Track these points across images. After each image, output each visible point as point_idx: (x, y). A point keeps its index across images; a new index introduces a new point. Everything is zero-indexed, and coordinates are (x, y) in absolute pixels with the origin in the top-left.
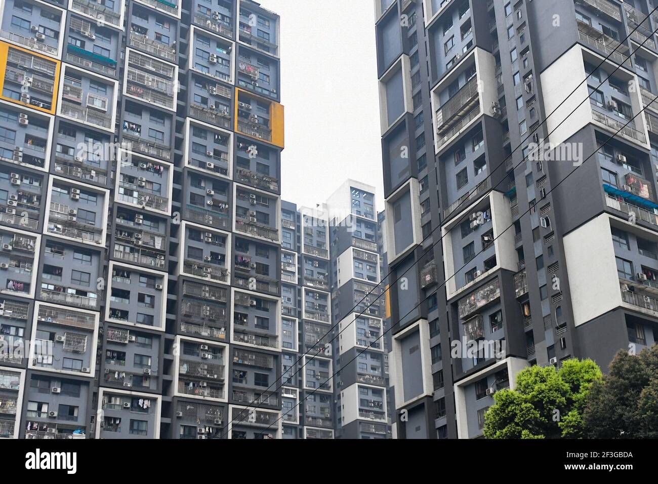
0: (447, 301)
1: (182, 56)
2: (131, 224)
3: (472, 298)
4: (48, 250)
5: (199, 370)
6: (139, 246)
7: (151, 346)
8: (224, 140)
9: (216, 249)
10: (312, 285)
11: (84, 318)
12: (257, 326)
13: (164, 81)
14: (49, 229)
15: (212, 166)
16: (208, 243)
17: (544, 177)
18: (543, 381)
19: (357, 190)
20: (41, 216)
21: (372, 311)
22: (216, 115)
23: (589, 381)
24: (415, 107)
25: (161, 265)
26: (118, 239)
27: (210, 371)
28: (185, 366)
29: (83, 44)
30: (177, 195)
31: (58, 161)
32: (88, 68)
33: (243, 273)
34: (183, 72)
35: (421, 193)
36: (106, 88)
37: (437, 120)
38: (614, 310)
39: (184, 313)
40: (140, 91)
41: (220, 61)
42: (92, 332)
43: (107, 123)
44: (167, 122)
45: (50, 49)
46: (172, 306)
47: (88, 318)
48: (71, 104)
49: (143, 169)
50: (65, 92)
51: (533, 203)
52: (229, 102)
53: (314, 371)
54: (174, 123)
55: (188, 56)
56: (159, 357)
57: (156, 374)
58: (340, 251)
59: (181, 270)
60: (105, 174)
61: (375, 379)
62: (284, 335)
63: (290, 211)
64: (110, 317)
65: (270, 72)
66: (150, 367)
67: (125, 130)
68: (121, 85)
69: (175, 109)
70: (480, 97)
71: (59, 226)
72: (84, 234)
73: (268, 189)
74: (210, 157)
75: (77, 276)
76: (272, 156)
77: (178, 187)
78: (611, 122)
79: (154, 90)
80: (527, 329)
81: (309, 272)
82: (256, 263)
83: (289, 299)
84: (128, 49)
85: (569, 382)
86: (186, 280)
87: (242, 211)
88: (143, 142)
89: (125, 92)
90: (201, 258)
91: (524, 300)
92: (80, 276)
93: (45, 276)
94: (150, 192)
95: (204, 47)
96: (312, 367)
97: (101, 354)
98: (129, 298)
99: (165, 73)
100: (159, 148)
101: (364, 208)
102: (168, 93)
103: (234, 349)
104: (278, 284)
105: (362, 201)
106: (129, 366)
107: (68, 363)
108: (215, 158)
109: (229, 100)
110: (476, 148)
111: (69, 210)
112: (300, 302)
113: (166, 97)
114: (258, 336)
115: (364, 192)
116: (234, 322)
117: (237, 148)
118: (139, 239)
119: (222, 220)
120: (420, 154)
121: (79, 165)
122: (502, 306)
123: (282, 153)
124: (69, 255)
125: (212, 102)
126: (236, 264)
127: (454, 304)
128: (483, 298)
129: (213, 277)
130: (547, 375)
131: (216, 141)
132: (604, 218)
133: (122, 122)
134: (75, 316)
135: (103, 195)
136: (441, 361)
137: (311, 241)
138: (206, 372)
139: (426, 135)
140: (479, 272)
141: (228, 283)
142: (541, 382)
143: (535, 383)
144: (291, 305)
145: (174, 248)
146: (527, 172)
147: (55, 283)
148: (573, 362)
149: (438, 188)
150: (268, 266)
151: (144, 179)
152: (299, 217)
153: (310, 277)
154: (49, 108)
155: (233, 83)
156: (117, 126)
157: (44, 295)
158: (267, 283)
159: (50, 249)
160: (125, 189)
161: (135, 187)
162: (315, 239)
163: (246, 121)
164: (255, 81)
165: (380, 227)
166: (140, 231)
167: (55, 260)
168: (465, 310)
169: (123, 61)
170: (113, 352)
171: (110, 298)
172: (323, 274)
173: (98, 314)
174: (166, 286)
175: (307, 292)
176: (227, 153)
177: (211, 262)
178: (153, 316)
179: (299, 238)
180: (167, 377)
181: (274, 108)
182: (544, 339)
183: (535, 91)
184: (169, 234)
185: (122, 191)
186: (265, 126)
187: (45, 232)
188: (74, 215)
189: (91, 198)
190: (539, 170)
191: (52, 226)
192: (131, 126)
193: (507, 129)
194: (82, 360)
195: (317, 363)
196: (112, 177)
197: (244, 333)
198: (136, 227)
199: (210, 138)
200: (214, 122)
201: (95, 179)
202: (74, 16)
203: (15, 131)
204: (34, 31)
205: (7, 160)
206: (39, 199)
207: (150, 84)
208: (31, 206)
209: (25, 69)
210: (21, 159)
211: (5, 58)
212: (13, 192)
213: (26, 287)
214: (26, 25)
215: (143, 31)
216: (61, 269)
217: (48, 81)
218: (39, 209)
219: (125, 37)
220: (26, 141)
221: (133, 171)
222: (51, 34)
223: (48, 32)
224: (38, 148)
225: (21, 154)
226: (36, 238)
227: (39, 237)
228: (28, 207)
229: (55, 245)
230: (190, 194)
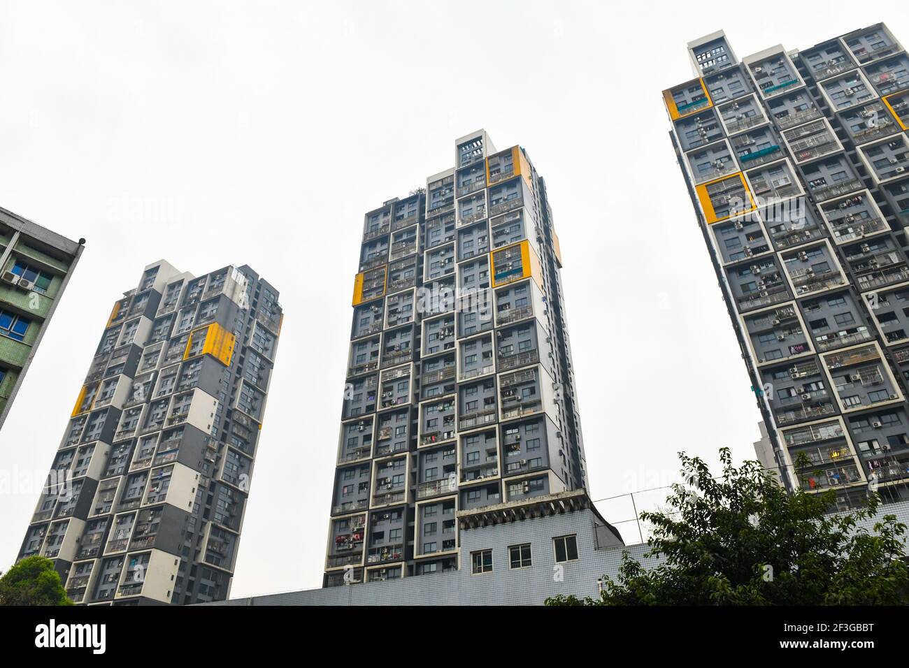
1: (823, 108)
2: (861, 256)
4: (806, 310)
6: (879, 269)
8: (898, 143)
11: (866, 351)
13: (822, 134)
14: (799, 293)
15: (902, 169)
20: (787, 287)
22: (879, 130)
26: (858, 274)
29: (749, 151)
30: (886, 210)
31: (777, 240)
32: (762, 164)
34: (831, 118)
36: (781, 168)
40: (808, 154)
41: (856, 90)
42: (879, 360)
43: (796, 191)
44: (843, 162)
45: (730, 169)
47: (869, 349)
48: (764, 195)
49: (845, 208)
50: (755, 190)
52: (884, 113)
54: (848, 159)
55: (828, 105)
60: (817, 228)
64: (889, 342)
67: (814, 189)
68: (792, 160)
69: (842, 148)
71: (804, 287)
72: (827, 284)
74: (895, 164)
75: (840, 319)
77: (883, 203)
79: (817, 147)
84: (782, 133)
88: (832, 188)
89: (797, 163)
92: (842, 318)
93: (815, 332)
94: (861, 221)
95: (837, 89)
98: (896, 318)
99: (819, 129)
100: (847, 184)
102: (829, 140)
107: (874, 397)
108: (900, 162)
109: (883, 111)
111: (805, 270)
113: (829, 144)
118: (876, 264)
121: (793, 233)
124: (824, 305)
131: (893, 148)
133: (807, 183)
134: (857, 352)
135: (824, 244)
147: (825, 333)
151: (851, 215)
155: (877, 97)
156: (806, 189)
157: (823, 346)
159: (807, 308)
160: (840, 231)
161: (847, 226)
166: (872, 257)
167: (816, 315)
169: (783, 143)
171: (879, 326)
173: (876, 343)
176: (908, 151)
184: (898, 245)
185: (838, 234)
187: (797, 297)
188: (811, 272)
189: (816, 252)
191: (800, 290)
192: (816, 182)
194: (885, 389)
196: (823, 228)
198: (867, 255)
199: (886, 149)
200: (881, 135)
201: (811, 237)
202: (733, 138)
203: (738, 237)
204: (715, 166)
205: (743, 259)
206: (779, 275)
207: (812, 144)
208: (776, 283)
209: (722, 193)
210: (751, 254)
211: (706, 194)
212: (758, 280)
213: (806, 347)
214: (708, 165)
215: (785, 113)
216: (824, 320)
217: (741, 190)
218: (782, 283)
219: (775, 127)
220: (748, 239)
221: (838, 214)
222: (726, 159)
223: (724, 160)
224: (760, 239)
225: (749, 250)
226: (792, 305)
227: (794, 302)
228: (775, 285)
229: (810, 303)
230: (897, 203)
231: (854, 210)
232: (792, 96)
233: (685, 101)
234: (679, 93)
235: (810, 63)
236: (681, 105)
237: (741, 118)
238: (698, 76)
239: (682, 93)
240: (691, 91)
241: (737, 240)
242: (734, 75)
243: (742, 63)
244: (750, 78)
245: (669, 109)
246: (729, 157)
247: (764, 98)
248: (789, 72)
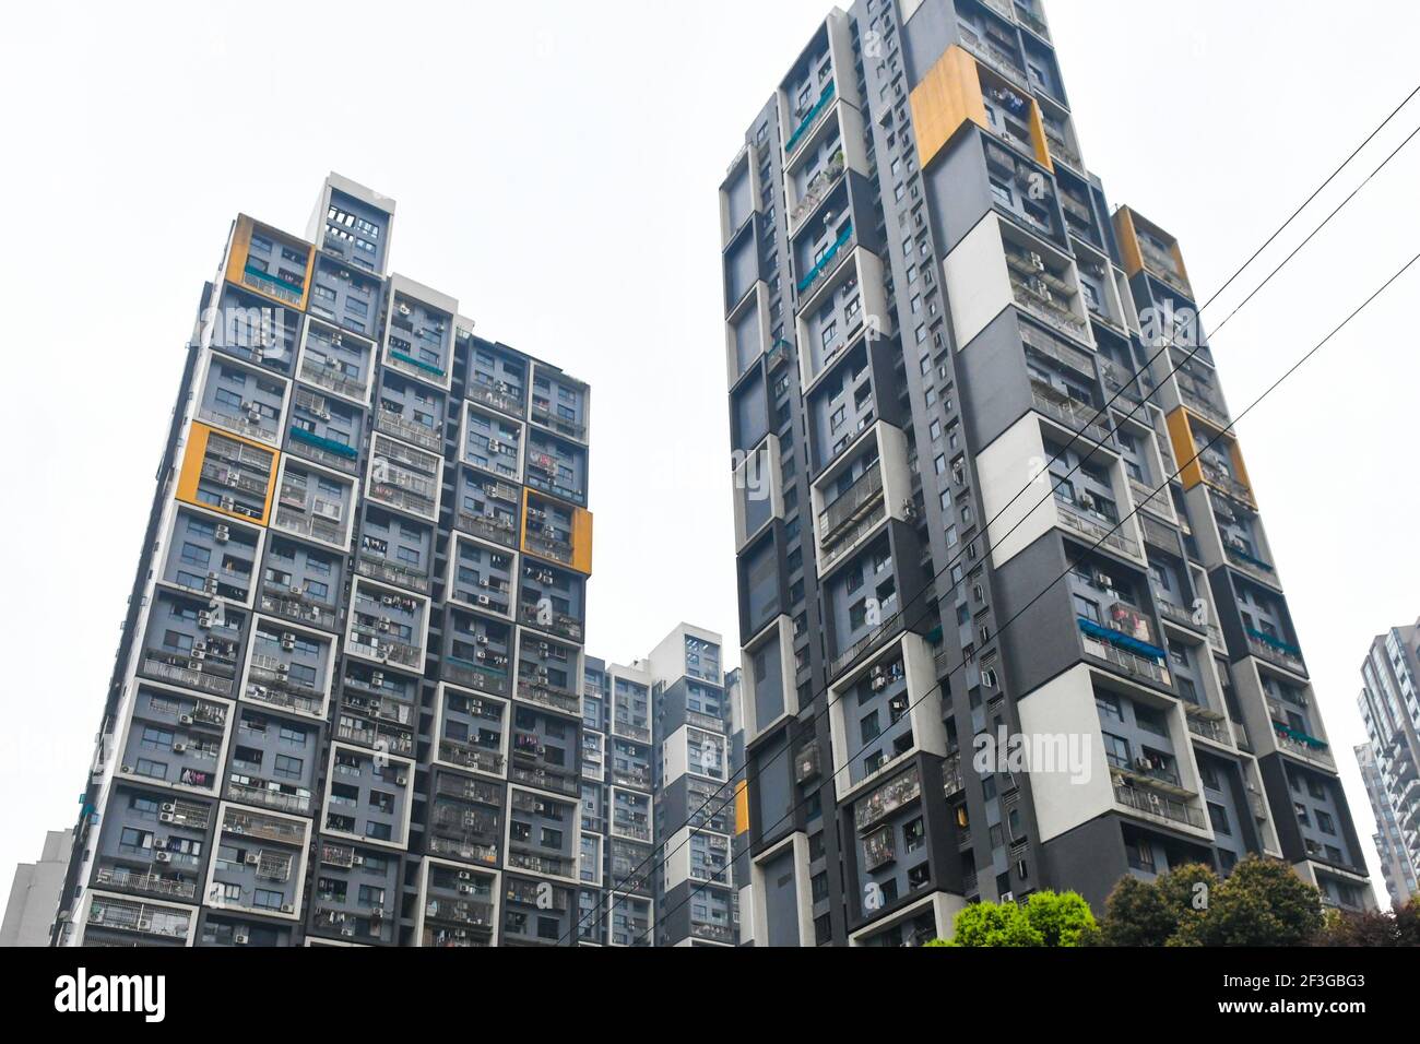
0: (837, 804)
1: (450, 443)
2: (366, 687)
3: (877, 798)
4: (244, 724)
5: (456, 911)
6: (375, 719)
7: (384, 872)
8: (504, 562)
9: (489, 725)
10: (624, 783)
11: (289, 828)
12: (544, 843)
13: (424, 478)
14: (248, 693)
15: (487, 602)
16: (475, 715)
17: (986, 609)
18: (999, 926)
19: (694, 639)
20: (237, 674)
21: (716, 825)
22: (495, 527)
23: (1074, 927)
24: (787, 510)
25: (407, 748)
26: (346, 709)
27: (471, 913)
28: (435, 904)
29: (312, 426)
30: (435, 644)
31: (267, 593)
32: (317, 460)
33: (526, 761)
34: (450, 465)
35: (796, 637)
36: (340, 489)
37: (821, 527)
38: (1102, 816)
39: (437, 821)
40: (389, 493)
41: (503, 450)
42: (299, 849)
43: (339, 539)
44: (425, 538)
45: (266, 433)
46: (419, 812)
47: (295, 827)
48: (290, 511)
49: (386, 605)
50: (283, 494)
51: (969, 649)
52: (513, 508)
53: (625, 918)
54: (435, 537)
55: (458, 443)
56: (396, 891)
57: (390, 917)
58: (668, 732)
59: (435, 758)
60: (333, 612)
61: (718, 931)
62: (582, 860)
63: (596, 670)
64: (327, 827)
65: (574, 464)
66: (382, 906)
67: (365, 549)
68: (362, 485)
69: (436, 519)
70: (886, 493)
71: (262, 688)
72: (297, 701)
73: (565, 635)
74: (483, 587)
75: (283, 763)
76: (573, 587)
77: (437, 631)
78: (1086, 526)
79: (408, 492)
80: (964, 847)
81: (621, 763)
82: (546, 746)
83: (590, 805)
84: (374, 434)
85: (1042, 930)
86: (441, 771)
87: (528, 668)
88: (389, 565)
89: (366, 496)
90: (464, 738)
91: (958, 801)
92: (287, 764)
93: (237, 763)
94: (396, 638)
95: (482, 430)
96: (621, 911)
97: (311, 885)
98: (356, 799)
99: (424, 467)
100: (412, 574)
101: (704, 667)
102: (428, 494)
103: (509, 878)
104: (576, 778)
105: (703, 656)
106: (352, 904)
107: (262, 898)
108: (491, 590)
109: (514, 506)
110: (880, 568)
111: (277, 664)
112: (606, 809)
113: (424, 501)
114: (544, 858)
115: (704, 642)
116: (511, 837)
117: (523, 574)
118: (377, 709)
119: (498, 681)
120: (795, 578)
121: (296, 599)
122: (924, 811)
123: (589, 583)
124: (274, 731)
125: (489, 509)
126: (516, 747)
127: (849, 807)
128: (893, 798)
129: (481, 767)
130: (1005, 918)
131: (494, 565)
132: (1081, 674)
133: (361, 538)
134: (276, 825)
135: (328, 642)
136: (827, 899)
137: (625, 715)
138: (465, 915)
139: (805, 551)
140: (886, 758)
141: (504, 776)
142: (996, 928)
143: (987, 929)
144: (593, 815)
145: (426, 722)
146: (958, 603)
147: (249, 774)
148: (1047, 896)
149: (822, 628)
150: (563, 750)
151: (388, 620)
152: (608, 679)
153: (623, 771)
154: (260, 517)
155: (521, 481)
156: (354, 543)
157: (234, 792)
158: (561, 777)
159: (246, 722)
160: (361, 635)
161: (373, 632)
162: (632, 713)
163: (537, 536)
164: (553, 478)
165: (728, 694)
166: (378, 697)
167: (253, 739)
168: (864, 818)
169: (367, 451)
170: (328, 881)
171: (329, 798)
172: (643, 767)
173: (310, 822)
174: (410, 780)
175: (618, 794)
176: (508, 583)
177: (480, 743)
178: (390, 827)
179: (608, 711)
180: (407, 922)
181: (577, 516)
182: (991, 863)
183: (968, 481)
184: (419, 701)
185: (355, 636)
186: (565, 543)
187: (242, 697)
188: (285, 673)
189: (310, 647)
190: (978, 599)
192: (373, 542)
193: (927, 540)
194: (283, 894)
195: (630, 906)
196: (342, 617)
197: (525, 853)
198: (373, 691)
199: (485, 560)
200: (492, 536)
201: (318, 620)
202: (302, 388)
203: (209, 550)
204: (245, 410)
205: (195, 591)
206: (236, 648)
207: (403, 482)
208: (223, 658)
209: (229, 462)
210: (214, 590)
211: (203, 446)
212: (200, 638)
213: (209, 780)
214: (235, 401)
215: (398, 408)
216: (261, 753)
217: (261, 479)
218: (234, 664)
219: (371, 417)
220: (224, 565)
221: (373, 609)
222: (270, 413)
223: (266, 411)
224: (241, 575)
225: (215, 583)
226: (228, 706)
227: (232, 704)
228: (220, 661)
229: (254, 717)
230: (452, 642)
231: (397, 616)
232: (423, 391)
233: (267, 264)
234: (265, 242)
235: (475, 363)
236: (255, 264)
237: (333, 366)
238: (312, 240)
239: (270, 244)
240: (287, 255)
241: (206, 554)
242: (365, 289)
243: (389, 279)
244: (385, 313)
245: (231, 251)
246: (277, 413)
247: (384, 362)
248: (441, 353)
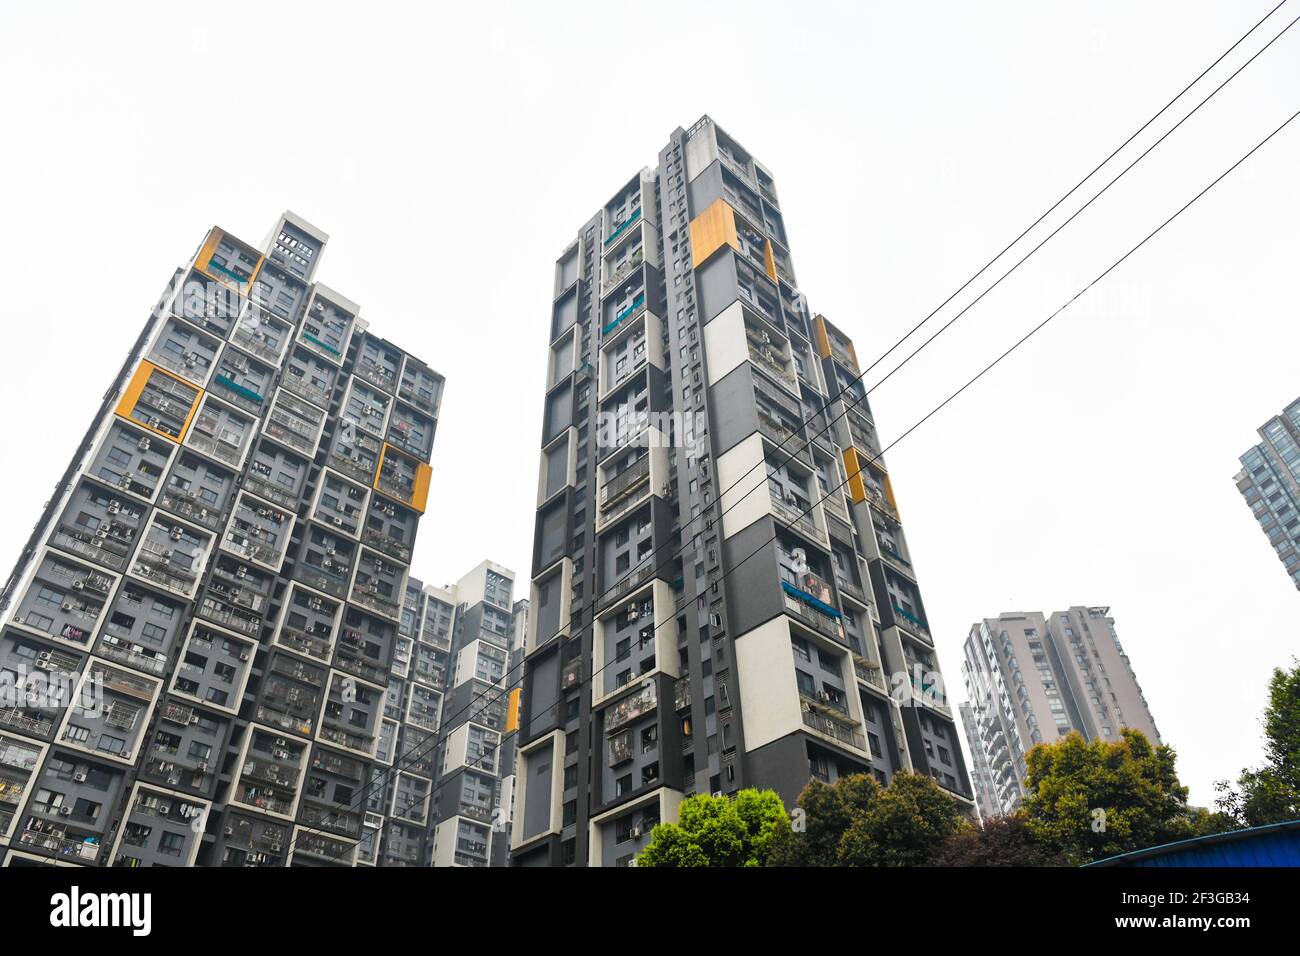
0: (592, 709)
1: (335, 403)
2: (231, 577)
3: (623, 707)
4: (125, 595)
5: (268, 772)
6: (234, 604)
7: (215, 732)
8: (359, 495)
9: (323, 620)
10: (423, 681)
11: (143, 685)
12: (351, 722)
13: (310, 425)
14: (135, 570)
15: (340, 523)
16: (315, 610)
17: (717, 568)
18: (715, 815)
19: (494, 573)
20: (129, 554)
21: (491, 722)
22: (357, 468)
23: (772, 820)
24: (578, 482)
25: (254, 631)
26: (211, 593)
27: (280, 776)
28: (252, 765)
29: (233, 376)
30: (293, 550)
31: (169, 494)
32: (231, 401)
33: (348, 652)
34: (331, 418)
35: (574, 576)
36: (244, 424)
37: (601, 496)
38: (793, 734)
39: (266, 694)
40: (280, 432)
41: (374, 413)
42: (147, 704)
43: (235, 461)
44: (301, 469)
45: (197, 376)
46: (254, 684)
47: (148, 685)
48: (202, 435)
49: (261, 516)
50: (199, 422)
51: (702, 596)
52: (374, 456)
53: (407, 794)
54: (309, 471)
55: (341, 404)
56: (221, 749)
57: (212, 772)
58: (463, 644)
59: (275, 641)
60: (218, 515)
61: (481, 812)
62: (380, 742)
63: (415, 589)
64: (175, 689)
65: (425, 431)
66: (207, 761)
67: (253, 471)
68: (262, 423)
69: (313, 455)
70: (651, 476)
71: (147, 568)
72: (173, 581)
73: (397, 556)
74: (339, 512)
75: (150, 631)
76: (409, 521)
77: (296, 541)
78: (790, 516)
79: (294, 433)
80: (687, 752)
81: (423, 665)
82: (367, 642)
83: (393, 696)
84: (279, 388)
85: (747, 821)
86: (279, 653)
87: (363, 578)
88: (269, 485)
89: (263, 431)
90: (302, 628)
91: (685, 715)
92: (153, 631)
93: (111, 626)
94: (262, 542)
95: (361, 397)
96: (405, 789)
97: (150, 737)
98: (204, 668)
99: (312, 418)
100: (285, 494)
101: (498, 596)
102: (311, 437)
103: (318, 749)
104: (386, 671)
105: (498, 587)
106: (181, 757)
107: (106, 744)
108: (345, 514)
109: (374, 454)
110: (642, 530)
111: (163, 550)
112: (406, 701)
113: (306, 442)
114: (350, 734)
115: (501, 577)
116: (325, 714)
117: (372, 506)
118: (236, 596)
119: (338, 586)
120: (578, 531)
121: (190, 501)
122: (658, 720)
123: (422, 520)
124: (148, 603)
125: (355, 454)
126: (343, 640)
127: (601, 713)
128: (635, 708)
129: (311, 653)
130: (720, 808)
131: (351, 496)
132: (783, 621)
133: (252, 462)
134: (132, 682)
135: (208, 538)
136: (576, 788)
137: (432, 627)
138: (275, 777)
139: (588, 515)
140: (633, 675)
141: (328, 663)
142: (712, 816)
143: (705, 817)
144: (394, 705)
145: (274, 611)
146: (697, 562)
147: (121, 637)
148: (752, 793)
149: (595, 571)
150: (380, 647)
151: (259, 527)
152: (423, 597)
153: (423, 671)
154: (176, 436)
155: (383, 437)
156: (245, 465)
157: (103, 649)
158: (374, 668)
159: (127, 593)
160: (236, 536)
161: (246, 535)
162: (438, 625)
163: (388, 479)
164: (407, 439)
165: (514, 619)
166: (239, 587)
167: (128, 608)
168: (612, 722)
169: (270, 400)
170: (166, 734)
171: (181, 664)
172: (439, 669)
173: (161, 682)
174: (251, 657)
175: (417, 689)
176: (360, 511)
177: (313, 634)
178: (226, 694)
179: (419, 621)
180: (225, 778)
181: (421, 469)
182: (707, 766)
184: (272, 594)
185: (231, 536)
186: (408, 488)
187: (129, 573)
188: (168, 557)
189: (193, 540)
190: (712, 559)
191: (139, 567)
192: (261, 467)
193: (678, 514)
194: (124, 741)
195: (413, 784)
196: (223, 520)
197: (335, 729)
198: (236, 581)
199: (345, 492)
200: (354, 475)
201: (204, 520)
202: (232, 348)
203: (131, 455)
204: (185, 357)
205: (111, 485)
206: (134, 533)
207: (293, 426)
208: (121, 541)
209: (163, 393)
210: (127, 486)
211: (146, 378)
212: (106, 521)
213: (84, 637)
214: (180, 350)
215: (300, 373)
216: (133, 620)
217: (185, 408)
218: (129, 545)
219: (279, 376)
220: (140, 468)
221: (249, 517)
222: (203, 362)
223: (200, 360)
224: (151, 477)
225: (129, 480)
226: (115, 578)
227: (119, 577)
228: (118, 541)
229: (135, 590)
230: (306, 551)
231: (268, 525)
232: (322, 364)
233: (226, 262)
234: (228, 246)
235: (364, 350)
236: (217, 260)
237: (259, 337)
238: (263, 251)
239: (232, 249)
240: (242, 258)
241: (127, 458)
242: (294, 289)
243: (313, 285)
244: (305, 307)
245: (202, 250)
246: (208, 363)
247: (297, 340)
248: (340, 339)
